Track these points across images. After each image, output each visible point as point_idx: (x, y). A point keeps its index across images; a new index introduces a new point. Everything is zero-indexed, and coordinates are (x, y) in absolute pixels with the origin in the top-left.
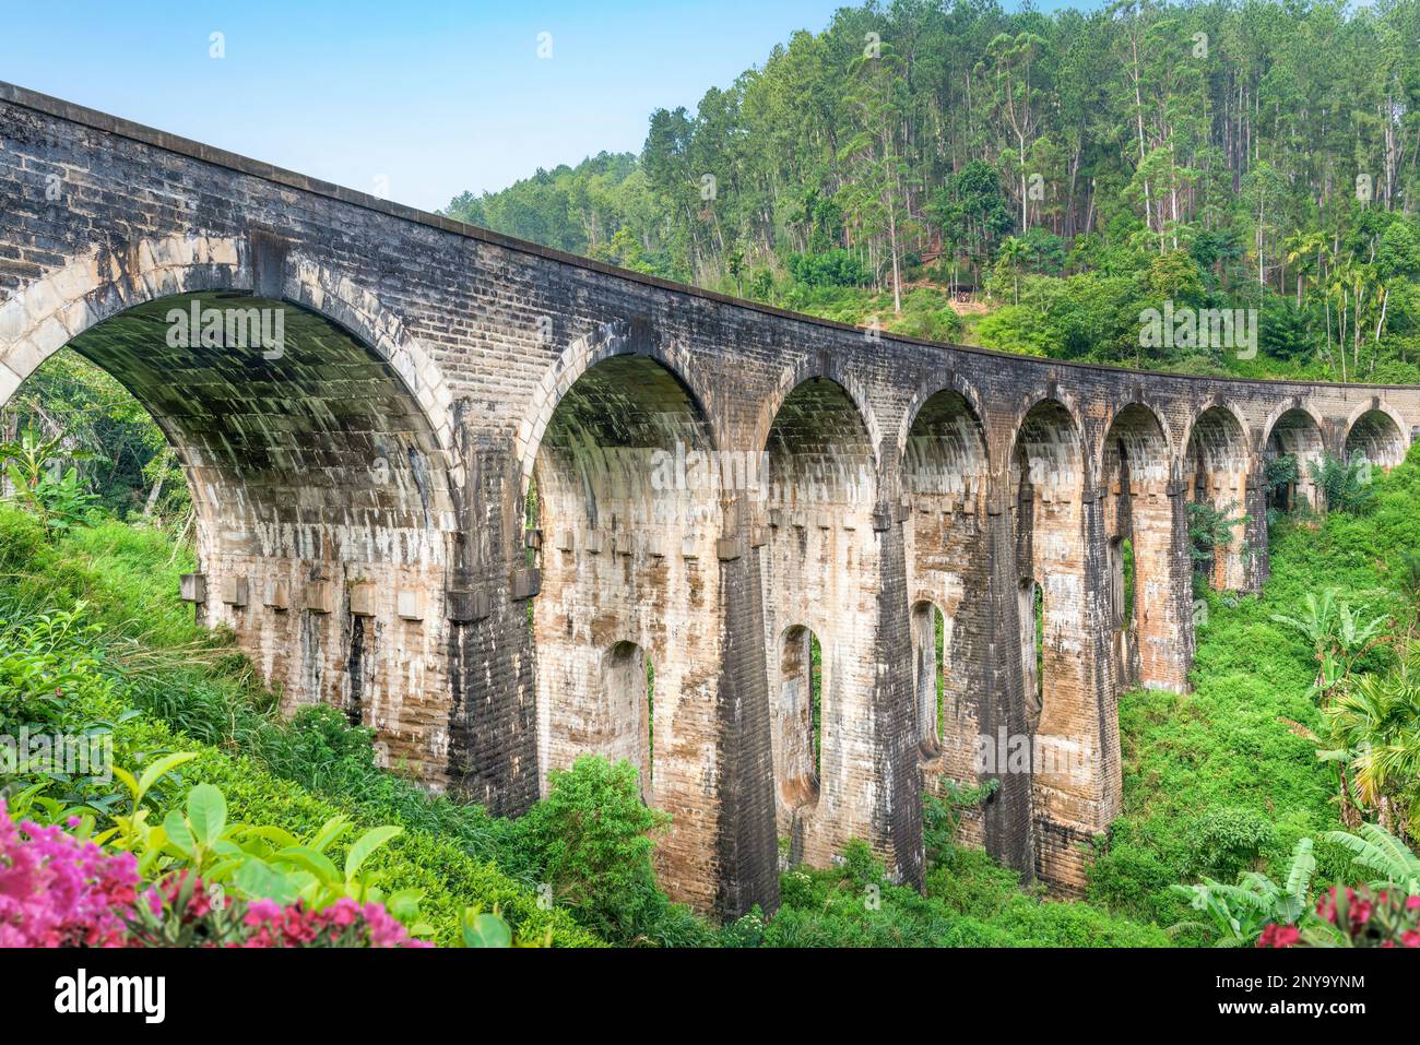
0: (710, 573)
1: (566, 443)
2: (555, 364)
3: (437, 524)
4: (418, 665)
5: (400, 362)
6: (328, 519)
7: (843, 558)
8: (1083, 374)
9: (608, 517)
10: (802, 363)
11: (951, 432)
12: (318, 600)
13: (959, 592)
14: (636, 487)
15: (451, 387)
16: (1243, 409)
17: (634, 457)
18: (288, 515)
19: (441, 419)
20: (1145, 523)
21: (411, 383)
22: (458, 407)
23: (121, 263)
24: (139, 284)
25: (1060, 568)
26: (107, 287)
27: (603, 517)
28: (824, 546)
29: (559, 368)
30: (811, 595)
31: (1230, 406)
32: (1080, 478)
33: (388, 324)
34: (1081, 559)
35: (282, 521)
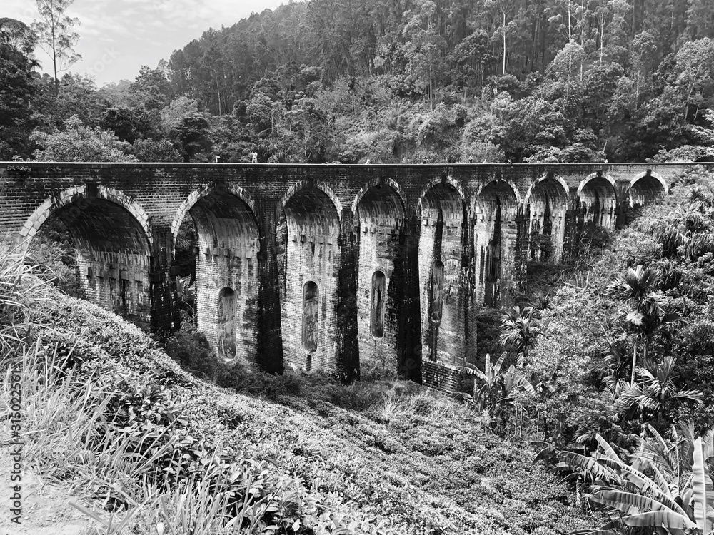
0: (256, 264)
1: (205, 215)
2: (185, 201)
3: (145, 254)
4: (141, 295)
5: (131, 210)
6: (114, 251)
7: (327, 256)
8: (463, 170)
9: (221, 243)
10: (298, 184)
11: (389, 200)
12: (112, 275)
13: (392, 268)
14: (230, 232)
15: (148, 214)
16: (565, 179)
17: (229, 222)
18: (102, 249)
19: (144, 224)
20: (505, 235)
21: (135, 215)
22: (150, 220)
23: (56, 198)
24: (61, 203)
25: (452, 256)
26: (54, 205)
27: (219, 243)
28: (321, 250)
29: (186, 202)
30: (316, 270)
31: (557, 178)
32: (462, 216)
33: (127, 199)
34: (461, 253)
35: (100, 251)
